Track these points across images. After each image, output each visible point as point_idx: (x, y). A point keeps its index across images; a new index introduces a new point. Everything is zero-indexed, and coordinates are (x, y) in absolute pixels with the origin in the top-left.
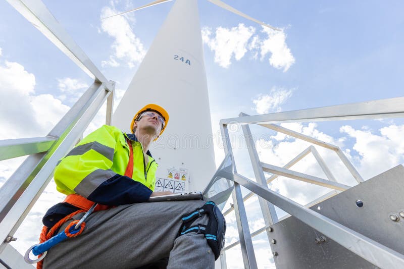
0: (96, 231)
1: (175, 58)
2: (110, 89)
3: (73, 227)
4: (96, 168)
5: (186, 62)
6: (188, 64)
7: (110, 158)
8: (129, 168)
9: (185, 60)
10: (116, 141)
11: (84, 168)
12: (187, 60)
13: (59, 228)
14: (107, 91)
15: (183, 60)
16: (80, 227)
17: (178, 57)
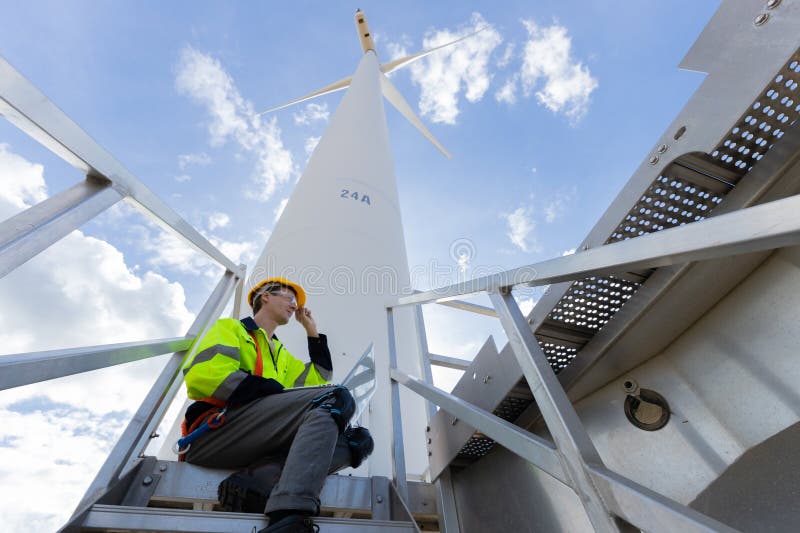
0: (235, 421)
1: (342, 196)
2: (239, 275)
3: (215, 419)
4: (229, 372)
5: (363, 200)
6: (365, 203)
7: (237, 359)
8: (259, 364)
9: (360, 197)
10: (238, 336)
11: (217, 375)
12: (365, 197)
13: (201, 422)
14: (237, 279)
15: (356, 198)
16: (220, 418)
17: (347, 192)
